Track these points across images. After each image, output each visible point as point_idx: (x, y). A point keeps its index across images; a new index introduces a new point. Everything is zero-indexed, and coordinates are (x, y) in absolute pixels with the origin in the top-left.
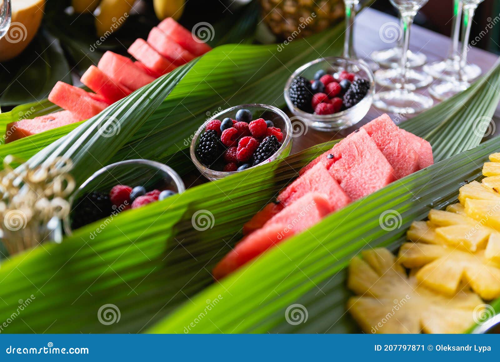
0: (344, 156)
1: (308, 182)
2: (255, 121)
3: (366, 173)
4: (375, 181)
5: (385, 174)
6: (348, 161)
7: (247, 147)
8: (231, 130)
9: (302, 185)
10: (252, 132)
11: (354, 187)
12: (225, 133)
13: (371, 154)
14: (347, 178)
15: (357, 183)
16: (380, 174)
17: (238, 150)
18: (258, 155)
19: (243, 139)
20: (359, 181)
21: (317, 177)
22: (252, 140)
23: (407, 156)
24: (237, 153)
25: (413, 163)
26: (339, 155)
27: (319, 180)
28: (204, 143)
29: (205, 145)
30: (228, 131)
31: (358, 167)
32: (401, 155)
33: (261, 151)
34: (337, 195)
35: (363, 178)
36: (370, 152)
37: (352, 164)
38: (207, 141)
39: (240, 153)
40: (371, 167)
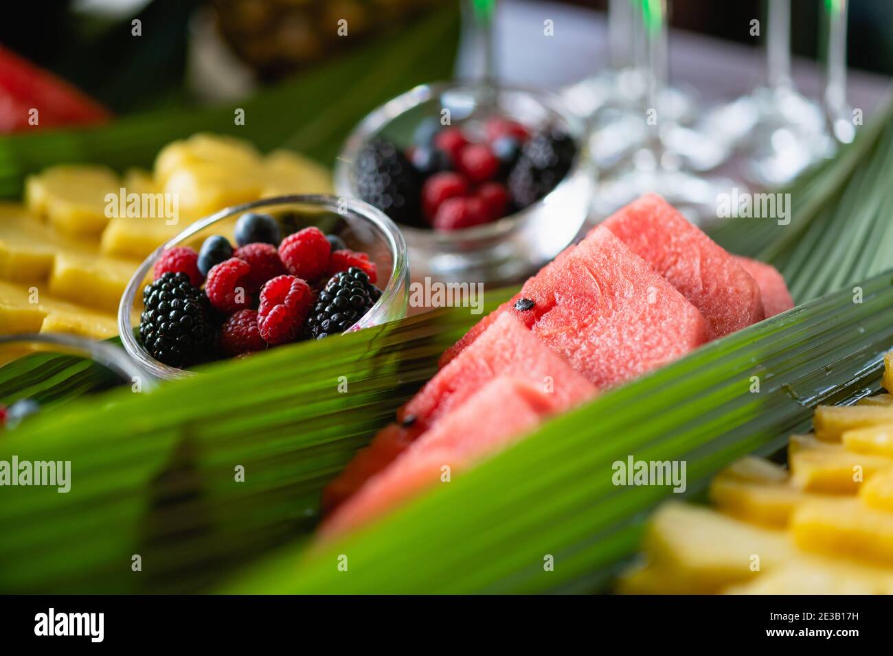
0: (563, 299)
1: (482, 363)
2: (297, 235)
3: (631, 334)
4: (660, 349)
5: (683, 330)
6: (577, 310)
7: (286, 302)
8: (233, 264)
9: (467, 372)
10: (290, 266)
11: (606, 371)
12: (218, 274)
13: (636, 287)
14: (583, 353)
15: (612, 361)
16: (672, 332)
17: (262, 315)
18: (322, 320)
19: (274, 284)
20: (617, 357)
21: (504, 349)
22: (296, 284)
23: (730, 290)
24: (260, 321)
25: (748, 303)
26: (548, 298)
27: (513, 354)
28: (161, 303)
29: (167, 309)
30: (223, 268)
31: (607, 322)
32: (713, 289)
33: (327, 309)
34: (569, 387)
35: (628, 348)
36: (632, 281)
37: (590, 316)
38: (168, 297)
39: (270, 319)
40: (643, 318)
